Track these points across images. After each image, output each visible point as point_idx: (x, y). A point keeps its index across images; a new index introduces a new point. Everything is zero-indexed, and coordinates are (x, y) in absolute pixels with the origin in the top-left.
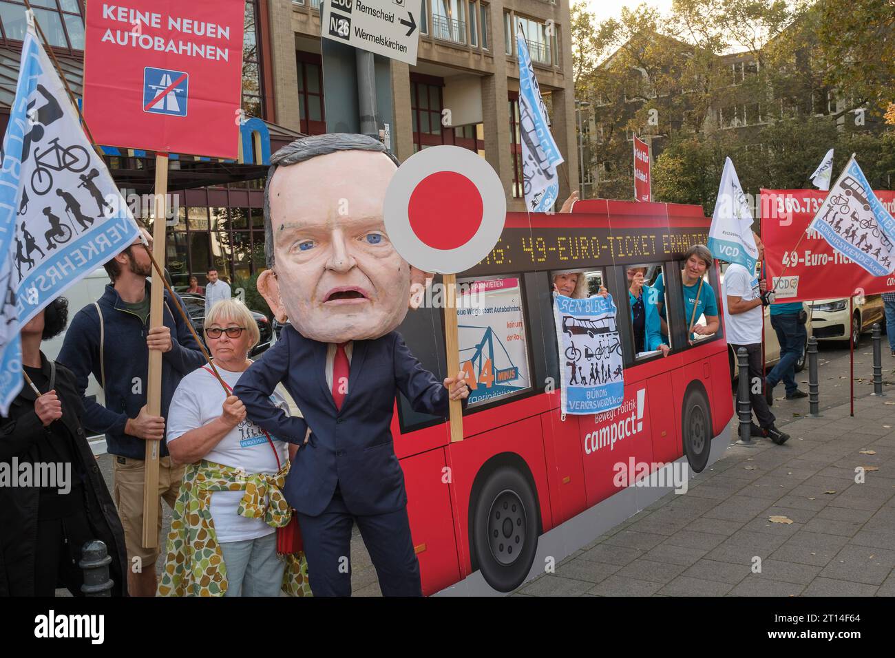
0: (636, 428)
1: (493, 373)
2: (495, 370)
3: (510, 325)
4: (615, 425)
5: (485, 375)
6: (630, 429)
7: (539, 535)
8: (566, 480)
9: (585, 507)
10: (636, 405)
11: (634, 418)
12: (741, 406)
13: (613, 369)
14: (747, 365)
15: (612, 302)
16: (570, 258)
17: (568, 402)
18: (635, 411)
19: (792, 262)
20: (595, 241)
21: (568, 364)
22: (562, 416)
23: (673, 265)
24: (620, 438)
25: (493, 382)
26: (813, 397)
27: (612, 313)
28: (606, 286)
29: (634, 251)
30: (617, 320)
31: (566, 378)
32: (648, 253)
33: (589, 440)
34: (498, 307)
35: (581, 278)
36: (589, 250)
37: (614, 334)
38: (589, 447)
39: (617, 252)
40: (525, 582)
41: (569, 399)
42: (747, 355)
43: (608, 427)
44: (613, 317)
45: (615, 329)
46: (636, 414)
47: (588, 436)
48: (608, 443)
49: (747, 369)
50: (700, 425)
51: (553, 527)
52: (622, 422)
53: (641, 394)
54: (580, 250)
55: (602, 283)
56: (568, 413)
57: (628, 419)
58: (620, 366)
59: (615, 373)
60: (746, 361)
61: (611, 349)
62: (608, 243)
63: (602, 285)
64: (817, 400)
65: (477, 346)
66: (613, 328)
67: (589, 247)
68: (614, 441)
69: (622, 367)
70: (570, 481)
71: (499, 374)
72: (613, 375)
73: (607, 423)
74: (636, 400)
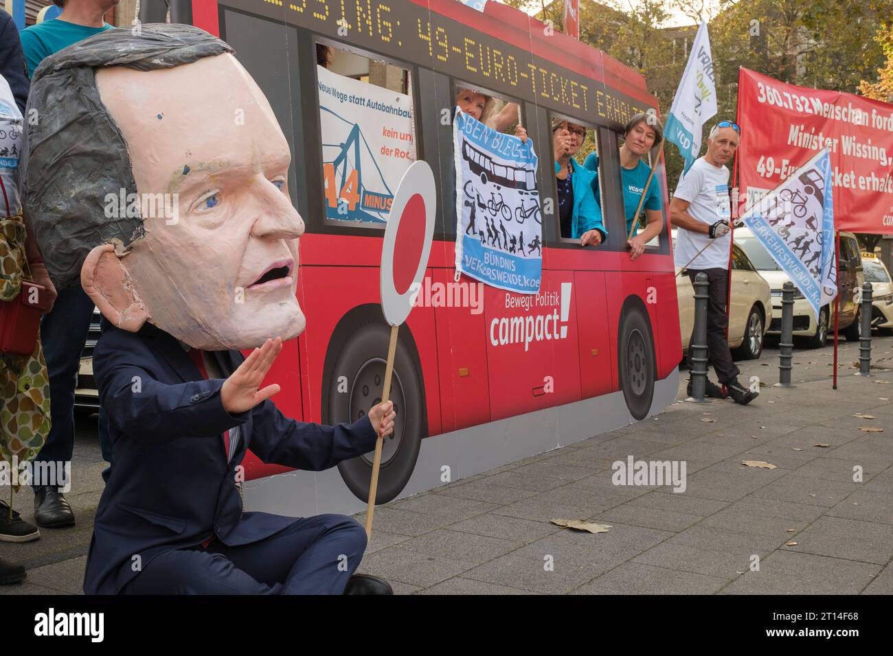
0: (559, 332)
1: (359, 192)
2: (362, 189)
3: (388, 133)
4: (531, 318)
5: (348, 191)
6: (551, 331)
7: (422, 438)
8: (463, 371)
9: (489, 419)
10: (560, 300)
11: (556, 317)
12: (695, 351)
13: (528, 240)
14: (707, 296)
15: (532, 149)
16: (480, 72)
17: (464, 257)
18: (559, 308)
19: (767, 171)
20: (511, 62)
21: (467, 204)
22: (456, 274)
23: (609, 136)
24: (538, 339)
25: (358, 204)
26: (785, 361)
27: (532, 165)
28: (524, 126)
29: (561, 96)
30: (538, 176)
31: (462, 223)
32: (578, 107)
33: (497, 327)
34: (373, 101)
35: (490, 104)
36: (504, 69)
37: (532, 193)
38: (497, 337)
39: (540, 89)
40: (399, 497)
41: (465, 253)
42: (707, 283)
43: (522, 318)
44: (533, 171)
45: (534, 187)
46: (559, 313)
47: (495, 321)
48: (522, 341)
49: (705, 302)
50: (641, 358)
51: (442, 432)
52: (540, 318)
53: (566, 288)
54: (493, 66)
55: (520, 122)
56: (465, 272)
57: (549, 317)
58: (537, 237)
59: (530, 245)
60: (705, 290)
61: (527, 214)
62: (528, 71)
63: (520, 125)
64: (790, 365)
65: (342, 145)
66: (531, 185)
67: (505, 67)
68: (529, 339)
69: (540, 239)
70: (468, 375)
71: (367, 195)
72: (527, 249)
73: (519, 312)
74: (559, 294)
